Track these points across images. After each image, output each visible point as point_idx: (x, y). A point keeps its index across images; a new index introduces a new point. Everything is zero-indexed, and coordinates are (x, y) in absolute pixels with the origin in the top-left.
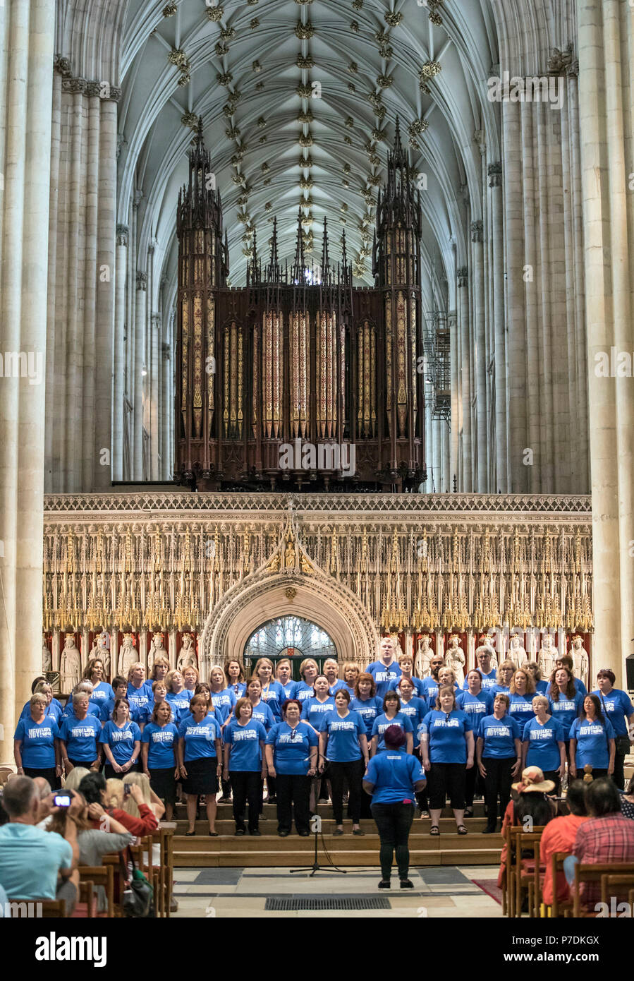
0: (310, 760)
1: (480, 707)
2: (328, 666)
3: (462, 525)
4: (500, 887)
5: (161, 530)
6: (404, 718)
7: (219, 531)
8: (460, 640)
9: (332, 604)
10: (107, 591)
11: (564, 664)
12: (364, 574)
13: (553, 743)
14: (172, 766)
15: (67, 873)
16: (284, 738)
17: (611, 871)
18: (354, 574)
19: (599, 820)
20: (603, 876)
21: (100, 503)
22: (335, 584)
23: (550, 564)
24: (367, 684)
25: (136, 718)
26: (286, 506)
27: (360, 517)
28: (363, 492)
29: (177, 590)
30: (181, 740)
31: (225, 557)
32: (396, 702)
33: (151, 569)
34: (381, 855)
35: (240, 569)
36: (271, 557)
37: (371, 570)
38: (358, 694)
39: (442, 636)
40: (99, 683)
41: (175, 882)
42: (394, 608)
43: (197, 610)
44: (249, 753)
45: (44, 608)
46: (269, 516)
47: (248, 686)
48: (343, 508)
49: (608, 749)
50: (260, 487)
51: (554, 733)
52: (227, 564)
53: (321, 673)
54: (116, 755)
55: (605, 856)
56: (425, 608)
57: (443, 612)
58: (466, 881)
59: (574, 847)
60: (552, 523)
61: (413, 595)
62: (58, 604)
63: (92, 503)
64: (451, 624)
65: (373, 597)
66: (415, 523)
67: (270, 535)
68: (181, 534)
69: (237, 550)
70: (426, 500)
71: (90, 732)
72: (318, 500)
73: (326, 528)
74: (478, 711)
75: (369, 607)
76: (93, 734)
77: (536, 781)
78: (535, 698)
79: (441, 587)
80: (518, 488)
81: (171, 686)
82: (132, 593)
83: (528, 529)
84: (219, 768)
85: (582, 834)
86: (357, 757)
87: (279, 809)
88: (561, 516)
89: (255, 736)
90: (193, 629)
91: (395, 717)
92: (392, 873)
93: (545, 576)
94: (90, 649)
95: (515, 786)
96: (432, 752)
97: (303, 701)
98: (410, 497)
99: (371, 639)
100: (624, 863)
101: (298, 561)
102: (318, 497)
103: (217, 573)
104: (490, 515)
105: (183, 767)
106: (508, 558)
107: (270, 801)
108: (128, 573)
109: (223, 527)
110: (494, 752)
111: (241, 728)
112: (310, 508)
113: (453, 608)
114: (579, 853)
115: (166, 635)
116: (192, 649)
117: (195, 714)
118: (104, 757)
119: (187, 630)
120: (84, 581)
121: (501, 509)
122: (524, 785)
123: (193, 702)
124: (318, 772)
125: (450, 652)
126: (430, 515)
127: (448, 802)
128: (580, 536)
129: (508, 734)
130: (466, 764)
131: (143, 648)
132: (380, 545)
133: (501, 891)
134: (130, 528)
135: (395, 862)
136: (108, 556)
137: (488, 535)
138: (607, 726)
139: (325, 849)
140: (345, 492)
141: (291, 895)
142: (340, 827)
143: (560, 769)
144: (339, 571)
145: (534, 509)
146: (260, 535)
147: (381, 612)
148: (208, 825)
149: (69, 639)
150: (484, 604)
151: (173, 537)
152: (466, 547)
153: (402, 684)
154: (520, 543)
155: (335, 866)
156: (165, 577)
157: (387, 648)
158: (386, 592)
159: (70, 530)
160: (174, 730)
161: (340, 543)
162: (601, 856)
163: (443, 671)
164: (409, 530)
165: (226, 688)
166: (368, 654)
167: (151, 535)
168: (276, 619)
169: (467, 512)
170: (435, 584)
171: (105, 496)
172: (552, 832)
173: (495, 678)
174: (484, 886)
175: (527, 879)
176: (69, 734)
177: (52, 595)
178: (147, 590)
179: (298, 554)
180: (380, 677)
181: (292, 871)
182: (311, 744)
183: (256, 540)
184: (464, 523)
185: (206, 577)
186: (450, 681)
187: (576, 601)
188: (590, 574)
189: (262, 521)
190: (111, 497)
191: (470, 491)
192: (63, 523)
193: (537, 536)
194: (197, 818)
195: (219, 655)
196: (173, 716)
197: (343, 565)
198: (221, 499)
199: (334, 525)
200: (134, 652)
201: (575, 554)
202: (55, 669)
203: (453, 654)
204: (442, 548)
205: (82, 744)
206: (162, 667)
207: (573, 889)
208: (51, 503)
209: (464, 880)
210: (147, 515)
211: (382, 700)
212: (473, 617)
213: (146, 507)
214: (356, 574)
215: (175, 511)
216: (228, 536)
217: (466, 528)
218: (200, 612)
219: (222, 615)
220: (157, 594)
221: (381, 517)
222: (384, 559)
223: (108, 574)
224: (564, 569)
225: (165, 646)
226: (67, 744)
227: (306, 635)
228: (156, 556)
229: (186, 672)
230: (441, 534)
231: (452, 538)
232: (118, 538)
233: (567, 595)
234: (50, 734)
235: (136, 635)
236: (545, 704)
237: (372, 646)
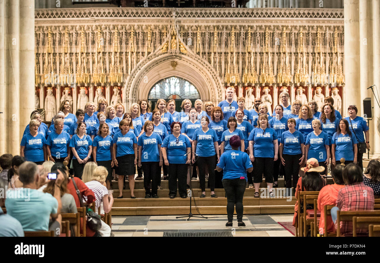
0: (187, 155)
1: (282, 126)
2: (197, 103)
3: (270, 26)
4: (294, 225)
5: (101, 29)
6: (239, 132)
7: (134, 29)
8: (269, 90)
9: (197, 70)
10: (71, 63)
11: (329, 102)
12: (215, 53)
13: (323, 147)
14: (110, 159)
15: (55, 216)
16: (173, 143)
17: (358, 215)
18: (209, 53)
19: (351, 186)
20: (354, 217)
21: (66, 14)
22: (199, 59)
23: (320, 48)
24: (219, 113)
25: (89, 133)
26: (171, 15)
27: (213, 21)
28: (214, 7)
29: (110, 62)
30: (114, 145)
31: (137, 44)
32: (235, 123)
33: (95, 51)
34: (228, 208)
35: (146, 51)
36: (163, 43)
37: (219, 51)
38: (214, 119)
39: (259, 88)
40: (68, 114)
41: (112, 224)
42: (232, 72)
43: (122, 73)
44: (152, 151)
45: (35, 73)
46: (162, 21)
47: (153, 114)
48: (203, 16)
49: (353, 150)
50: (157, 5)
51: (324, 140)
52: (138, 48)
53: (193, 106)
54: (79, 154)
55: (355, 207)
56: (250, 72)
57: (260, 74)
58: (275, 223)
59: (337, 202)
60: (321, 25)
61: (243, 65)
62: (43, 71)
63: (61, 14)
64: (264, 81)
65: (220, 66)
66: (244, 24)
67: (163, 31)
68: (112, 31)
69: (144, 40)
70: (250, 12)
71: (64, 141)
72: (189, 12)
73: (194, 28)
74: (281, 128)
75: (218, 72)
76: (65, 142)
77: (314, 166)
78: (313, 121)
79: (258, 60)
80: (302, 5)
81: (109, 115)
82: (85, 64)
83: (307, 28)
84: (136, 160)
85: (341, 194)
86: (213, 154)
87: (170, 183)
88: (326, 20)
89: (155, 142)
90: (119, 85)
91: (234, 131)
92: (234, 218)
93: (317, 54)
94: (61, 96)
95: (302, 169)
96: (255, 151)
97: (182, 123)
98: (241, 10)
99: (219, 90)
100: (365, 211)
101: (178, 46)
102: (189, 10)
103: (133, 53)
104: (286, 20)
105: (116, 160)
106: (296, 44)
107: (165, 179)
108: (82, 53)
109: (136, 27)
110: (290, 151)
111: (147, 137)
112: (185, 16)
113: (265, 72)
114: (340, 205)
115: (104, 88)
116: (119, 95)
117: (122, 130)
118: (72, 154)
119: (116, 85)
120: (57, 58)
121: (292, 17)
122: (308, 168)
123: (121, 124)
124: (191, 162)
125: (263, 97)
126: (252, 20)
127: (264, 179)
128: (337, 32)
129: (297, 142)
130: (274, 158)
131: (91, 95)
132: (224, 37)
133: (295, 228)
134: (84, 28)
135: (235, 212)
136: (71, 44)
137: (285, 31)
138: (353, 137)
139: (195, 205)
140: (204, 7)
141: (177, 230)
142: (204, 193)
143: (327, 160)
144: (201, 52)
145: (311, 17)
146: (157, 31)
147: (225, 74)
148: (130, 192)
149: (49, 90)
150: (283, 70)
151: (108, 33)
152: (273, 38)
153: (238, 112)
154: (303, 36)
155: (202, 215)
156: (103, 55)
157: (230, 93)
158: (228, 63)
159: (49, 29)
160: (111, 140)
161: (202, 36)
162: (352, 207)
163: (261, 106)
164: (240, 29)
165: (140, 116)
166: (217, 98)
167: (95, 32)
168: (166, 79)
169: (273, 18)
170: (255, 59)
171: (68, 10)
172: (324, 193)
173: (290, 110)
174: (285, 226)
175: (310, 221)
176: (52, 142)
177: (39, 66)
178: (93, 63)
179: (178, 42)
180: (226, 109)
181: (177, 218)
182: (187, 147)
183: (154, 35)
184: (272, 24)
185: (126, 55)
186: (265, 112)
187: (334, 68)
188: (342, 53)
189: (158, 24)
190: (73, 10)
191: (274, 6)
192: (45, 25)
193: (313, 32)
194: (124, 188)
195: (134, 99)
196: (110, 132)
197: (204, 48)
198: (135, 12)
199: (198, 26)
200: (86, 97)
201: (334, 42)
202: (42, 107)
203: (265, 98)
204: (259, 39)
205: (59, 148)
206: (104, 104)
207: (336, 226)
208: (38, 14)
209: (273, 222)
210: (93, 20)
211: (227, 122)
212: (276, 77)
213: (93, 16)
214: (211, 53)
215: (109, 18)
216: (139, 32)
217: (272, 28)
218: (123, 75)
219: (136, 76)
220: (99, 65)
221: (225, 21)
222: (226, 45)
223: (71, 54)
224: (328, 51)
225: (104, 94)
226: (50, 148)
227: (182, 87)
228: (98, 44)
229: (118, 107)
230: (258, 31)
231: (265, 33)
232: (77, 33)
233: (330, 65)
234: (41, 142)
235: (88, 88)
236: (319, 124)
237: (220, 93)
